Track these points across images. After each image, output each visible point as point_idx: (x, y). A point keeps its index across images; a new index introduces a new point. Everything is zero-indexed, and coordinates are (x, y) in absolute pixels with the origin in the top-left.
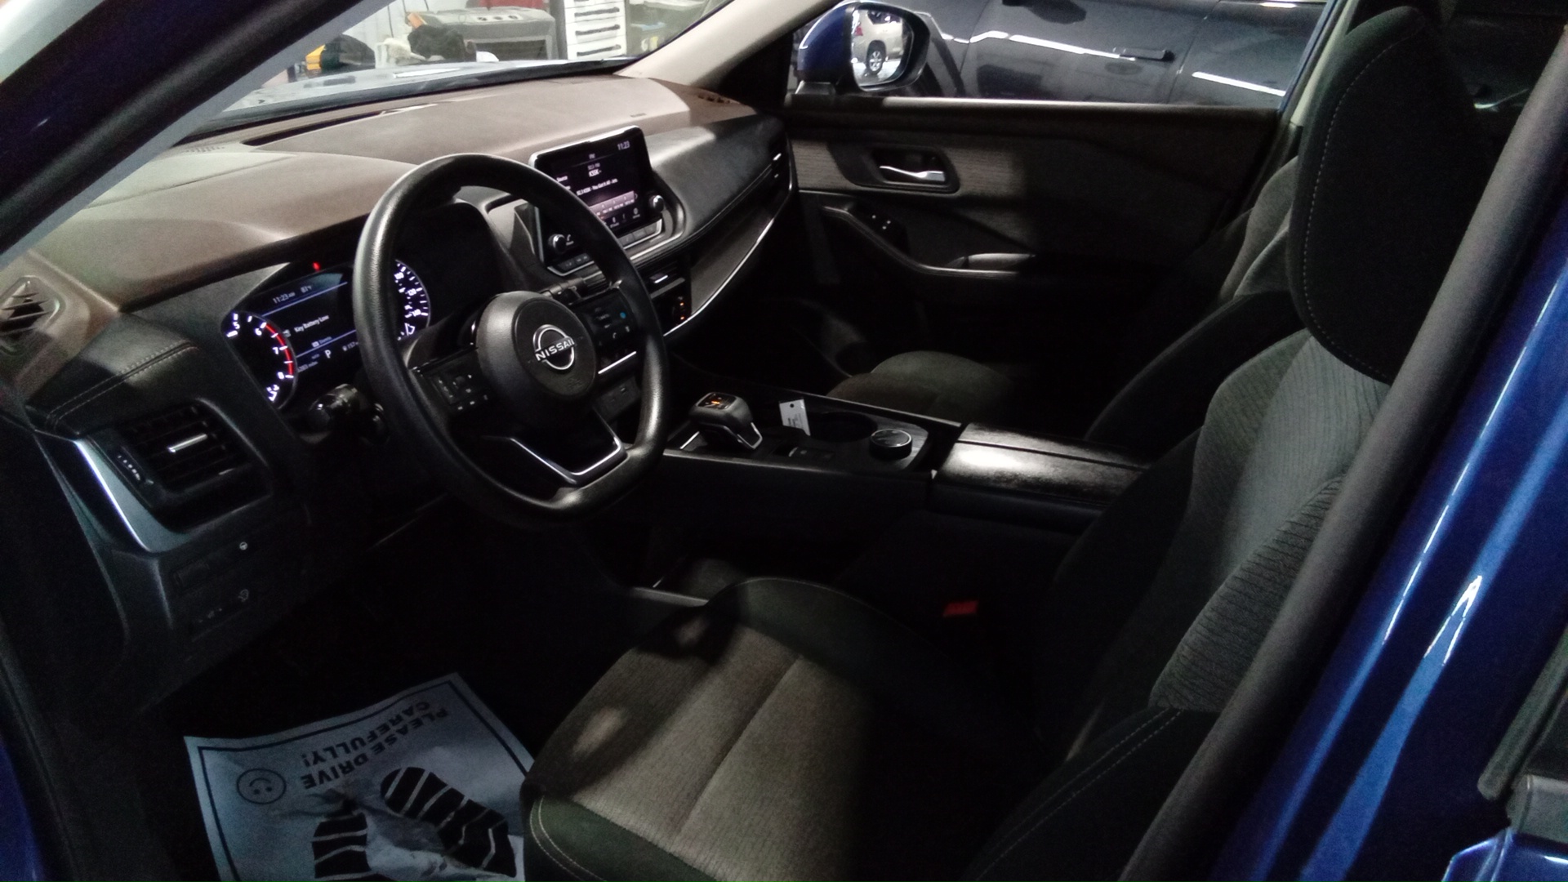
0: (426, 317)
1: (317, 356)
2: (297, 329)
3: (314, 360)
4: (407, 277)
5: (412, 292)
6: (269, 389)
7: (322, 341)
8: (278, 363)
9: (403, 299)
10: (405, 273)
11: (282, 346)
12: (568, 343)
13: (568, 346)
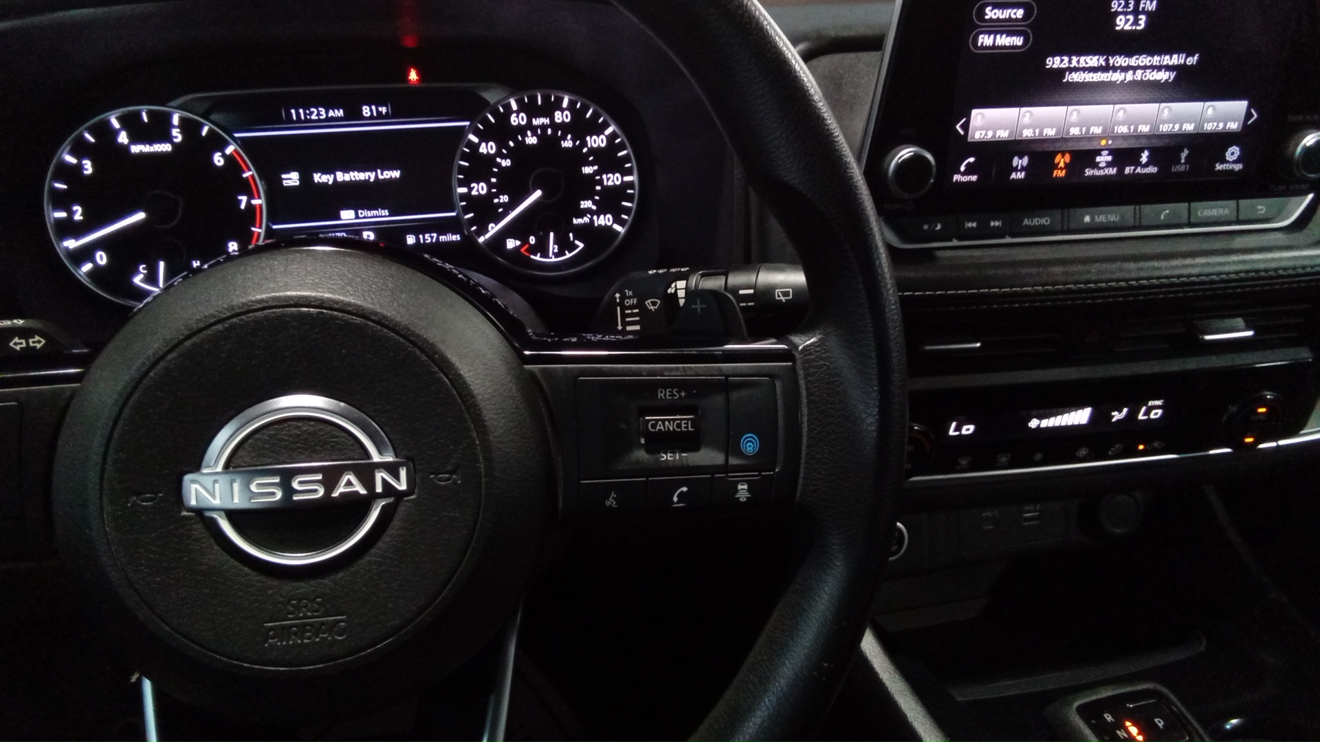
1: (343, 235)
2: (318, 178)
11: (254, 198)
12: (368, 482)
13: (357, 492)
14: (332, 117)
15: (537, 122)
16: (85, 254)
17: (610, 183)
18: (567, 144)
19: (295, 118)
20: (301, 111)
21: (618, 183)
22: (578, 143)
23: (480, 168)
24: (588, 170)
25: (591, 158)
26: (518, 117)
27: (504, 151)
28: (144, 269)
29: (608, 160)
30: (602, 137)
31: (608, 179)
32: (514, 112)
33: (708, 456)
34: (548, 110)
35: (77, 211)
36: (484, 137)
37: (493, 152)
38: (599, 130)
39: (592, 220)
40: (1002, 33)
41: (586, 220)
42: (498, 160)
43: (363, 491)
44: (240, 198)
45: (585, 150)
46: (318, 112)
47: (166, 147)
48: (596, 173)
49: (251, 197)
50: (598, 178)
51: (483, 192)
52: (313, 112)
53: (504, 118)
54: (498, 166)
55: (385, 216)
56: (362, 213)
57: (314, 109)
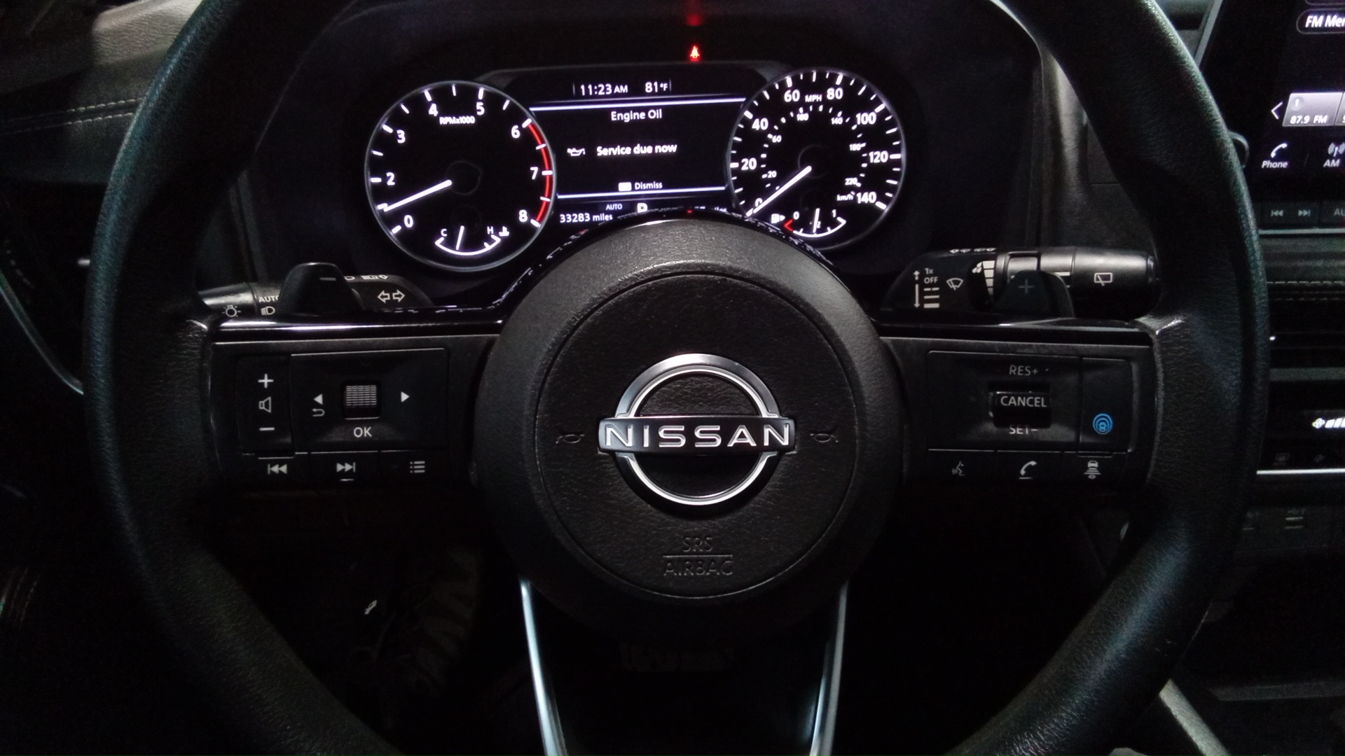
0: (881, 211)
1: (619, 207)
2: (602, 152)
3: (608, 213)
4: (881, 123)
5: (879, 157)
6: (490, 230)
7: (638, 185)
8: (530, 195)
9: (853, 164)
10: (881, 116)
11: (545, 169)
12: (758, 436)
13: (749, 444)
14: (617, 92)
15: (810, 98)
16: (396, 217)
17: (877, 161)
18: (837, 121)
19: (584, 94)
20: (590, 87)
21: (884, 161)
22: (847, 120)
23: (753, 143)
24: (855, 147)
25: (859, 136)
26: (791, 93)
27: (776, 128)
28: (445, 232)
29: (875, 137)
30: (873, 115)
31: (875, 156)
32: (788, 89)
33: (1058, 432)
34: (821, 87)
35: (390, 177)
36: (758, 114)
37: (765, 128)
38: (869, 107)
39: (855, 198)
40: (1333, 13)
41: (850, 197)
42: (770, 136)
43: (753, 444)
44: (532, 169)
45: (854, 127)
46: (606, 88)
47: (470, 120)
48: (863, 150)
49: (542, 168)
50: (865, 155)
51: (753, 168)
52: (600, 88)
53: (778, 95)
54: (769, 141)
55: (659, 189)
56: (638, 186)
57: (601, 86)
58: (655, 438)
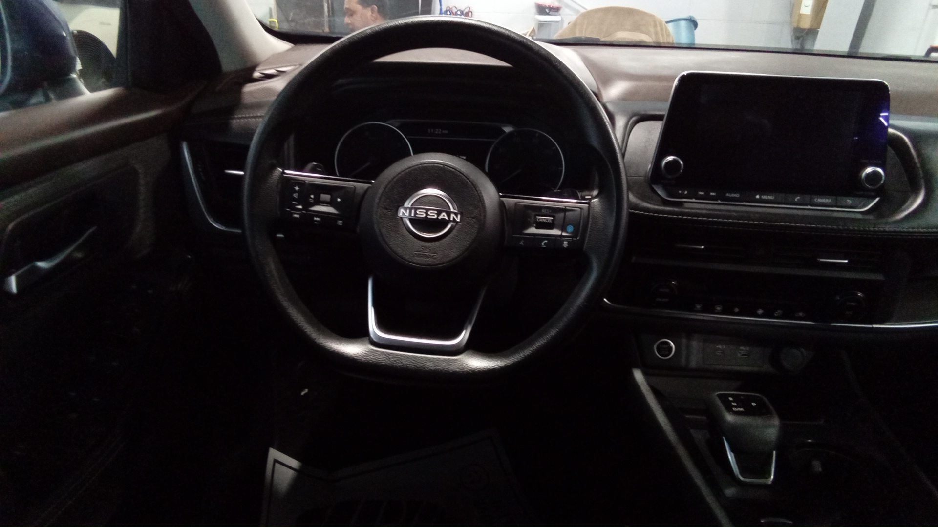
12: (449, 216)
13: (445, 219)
14: (443, 133)
15: (524, 141)
18: (536, 151)
19: (429, 133)
20: (432, 130)
27: (509, 152)
30: (551, 150)
33: (556, 232)
34: (530, 137)
35: (345, 159)
36: (501, 146)
37: (505, 152)
38: (550, 147)
42: (506, 155)
43: (447, 219)
47: (381, 139)
48: (546, 165)
51: (499, 169)
53: (511, 139)
57: (437, 130)
58: (416, 213)
